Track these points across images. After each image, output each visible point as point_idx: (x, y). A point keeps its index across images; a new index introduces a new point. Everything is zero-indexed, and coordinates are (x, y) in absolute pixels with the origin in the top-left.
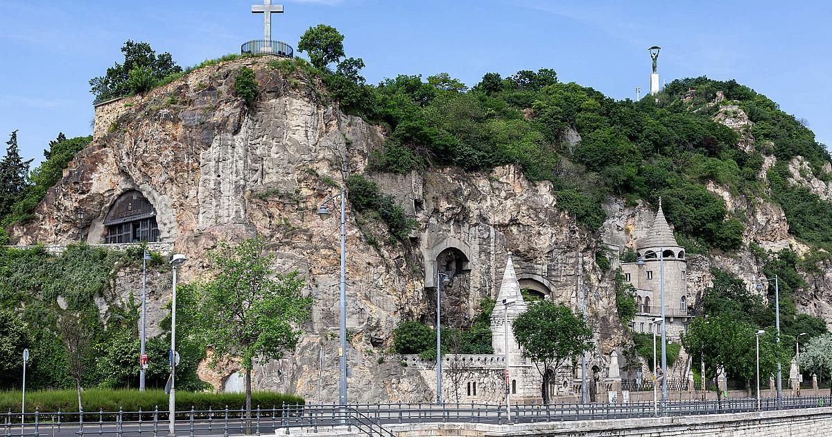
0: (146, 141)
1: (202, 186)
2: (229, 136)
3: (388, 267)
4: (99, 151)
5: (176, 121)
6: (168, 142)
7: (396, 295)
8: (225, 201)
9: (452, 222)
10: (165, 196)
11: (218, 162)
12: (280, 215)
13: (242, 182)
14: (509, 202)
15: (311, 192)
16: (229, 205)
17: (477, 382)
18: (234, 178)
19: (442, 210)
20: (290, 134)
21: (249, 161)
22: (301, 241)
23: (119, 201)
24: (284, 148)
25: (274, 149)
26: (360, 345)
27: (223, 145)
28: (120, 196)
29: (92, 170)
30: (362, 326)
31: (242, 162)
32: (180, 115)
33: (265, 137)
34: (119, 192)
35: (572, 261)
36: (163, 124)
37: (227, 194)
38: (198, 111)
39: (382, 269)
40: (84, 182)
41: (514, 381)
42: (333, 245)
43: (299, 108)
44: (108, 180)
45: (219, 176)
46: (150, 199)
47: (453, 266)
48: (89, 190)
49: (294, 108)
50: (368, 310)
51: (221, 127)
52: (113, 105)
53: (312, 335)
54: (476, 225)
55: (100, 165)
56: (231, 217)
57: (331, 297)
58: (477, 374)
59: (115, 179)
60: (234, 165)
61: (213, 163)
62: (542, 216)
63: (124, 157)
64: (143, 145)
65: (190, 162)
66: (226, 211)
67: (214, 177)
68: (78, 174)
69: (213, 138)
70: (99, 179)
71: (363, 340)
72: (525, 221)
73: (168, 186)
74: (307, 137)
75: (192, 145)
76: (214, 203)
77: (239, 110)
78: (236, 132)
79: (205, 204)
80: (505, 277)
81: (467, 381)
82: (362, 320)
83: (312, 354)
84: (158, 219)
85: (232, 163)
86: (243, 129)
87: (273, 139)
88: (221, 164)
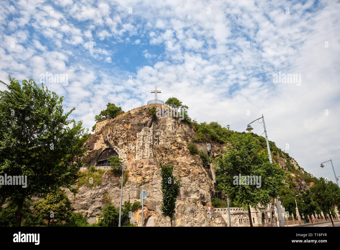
0: (117, 131)
1: (137, 145)
2: (148, 128)
4: (98, 136)
5: (128, 123)
6: (125, 131)
7: (209, 185)
8: (146, 150)
10: (122, 149)
11: (144, 136)
12: (165, 155)
13: (152, 144)
15: (175, 148)
16: (148, 152)
17: (242, 219)
18: (149, 142)
19: (215, 156)
20: (167, 128)
21: (154, 137)
22: (174, 164)
23: (103, 153)
24: (165, 133)
25: (162, 133)
26: (199, 205)
27: (146, 131)
28: (104, 151)
29: (95, 142)
30: (199, 197)
31: (152, 137)
32: (130, 121)
33: (159, 129)
34: (103, 149)
36: (123, 125)
37: (147, 148)
38: (136, 120)
39: (204, 175)
40: (92, 146)
41: (254, 218)
42: (186, 166)
43: (170, 120)
44: (100, 145)
45: (144, 141)
46: (116, 151)
48: (93, 149)
49: (168, 120)
50: (200, 191)
51: (145, 125)
52: (103, 121)
53: (181, 201)
55: (98, 140)
56: (148, 156)
57: (187, 186)
58: (242, 216)
59: (103, 145)
60: (149, 138)
61: (142, 137)
63: (108, 137)
64: (115, 132)
65: (133, 137)
66: (146, 154)
67: (142, 142)
68: (90, 143)
69: (142, 128)
70: (97, 145)
71: (200, 203)
73: (124, 146)
74: (173, 129)
75: (134, 131)
76: (142, 151)
77: (151, 119)
78: (150, 127)
79: (138, 152)
81: (239, 219)
82: (198, 195)
83: (182, 209)
84: (119, 158)
85: (149, 137)
86: (152, 126)
87: (162, 130)
88: (145, 137)
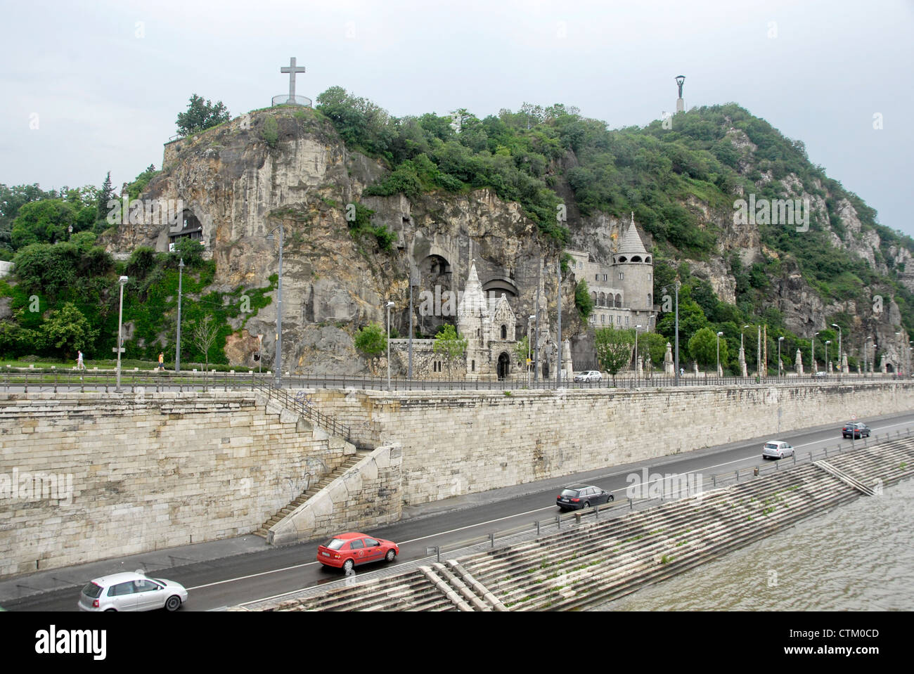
0: (196, 173)
1: (234, 208)
2: (255, 169)
3: (374, 273)
4: (165, 180)
5: (217, 158)
6: (211, 174)
7: (380, 293)
8: (250, 219)
9: (435, 234)
10: (208, 214)
11: (246, 189)
12: (293, 230)
13: (264, 205)
14: (484, 219)
15: (316, 212)
16: (254, 222)
17: (442, 361)
18: (257, 202)
19: (427, 225)
20: (303, 167)
21: (270, 189)
22: (307, 249)
26: (351, 331)
27: (250, 176)
30: (352, 316)
31: (264, 189)
32: (220, 154)
33: (283, 170)
35: (534, 266)
36: (208, 161)
37: (253, 214)
39: (369, 272)
41: (473, 361)
43: (310, 147)
45: (247, 200)
46: (198, 218)
47: (438, 269)
49: (307, 147)
50: (357, 304)
51: (249, 163)
52: (177, 144)
53: (312, 324)
54: (457, 236)
55: (165, 190)
56: (255, 232)
57: (328, 294)
58: (442, 355)
60: (258, 192)
61: (243, 190)
62: (510, 230)
63: (181, 184)
64: (193, 176)
65: (226, 189)
66: (251, 227)
67: (243, 201)
69: (243, 171)
71: (353, 327)
72: (497, 234)
73: (211, 207)
74: (317, 169)
75: (227, 176)
76: (243, 221)
77: (263, 149)
78: (260, 166)
79: (236, 223)
80: (470, 279)
81: (433, 361)
82: (352, 312)
84: (203, 233)
85: (256, 191)
86: (265, 165)
87: (289, 171)
88: (248, 191)
